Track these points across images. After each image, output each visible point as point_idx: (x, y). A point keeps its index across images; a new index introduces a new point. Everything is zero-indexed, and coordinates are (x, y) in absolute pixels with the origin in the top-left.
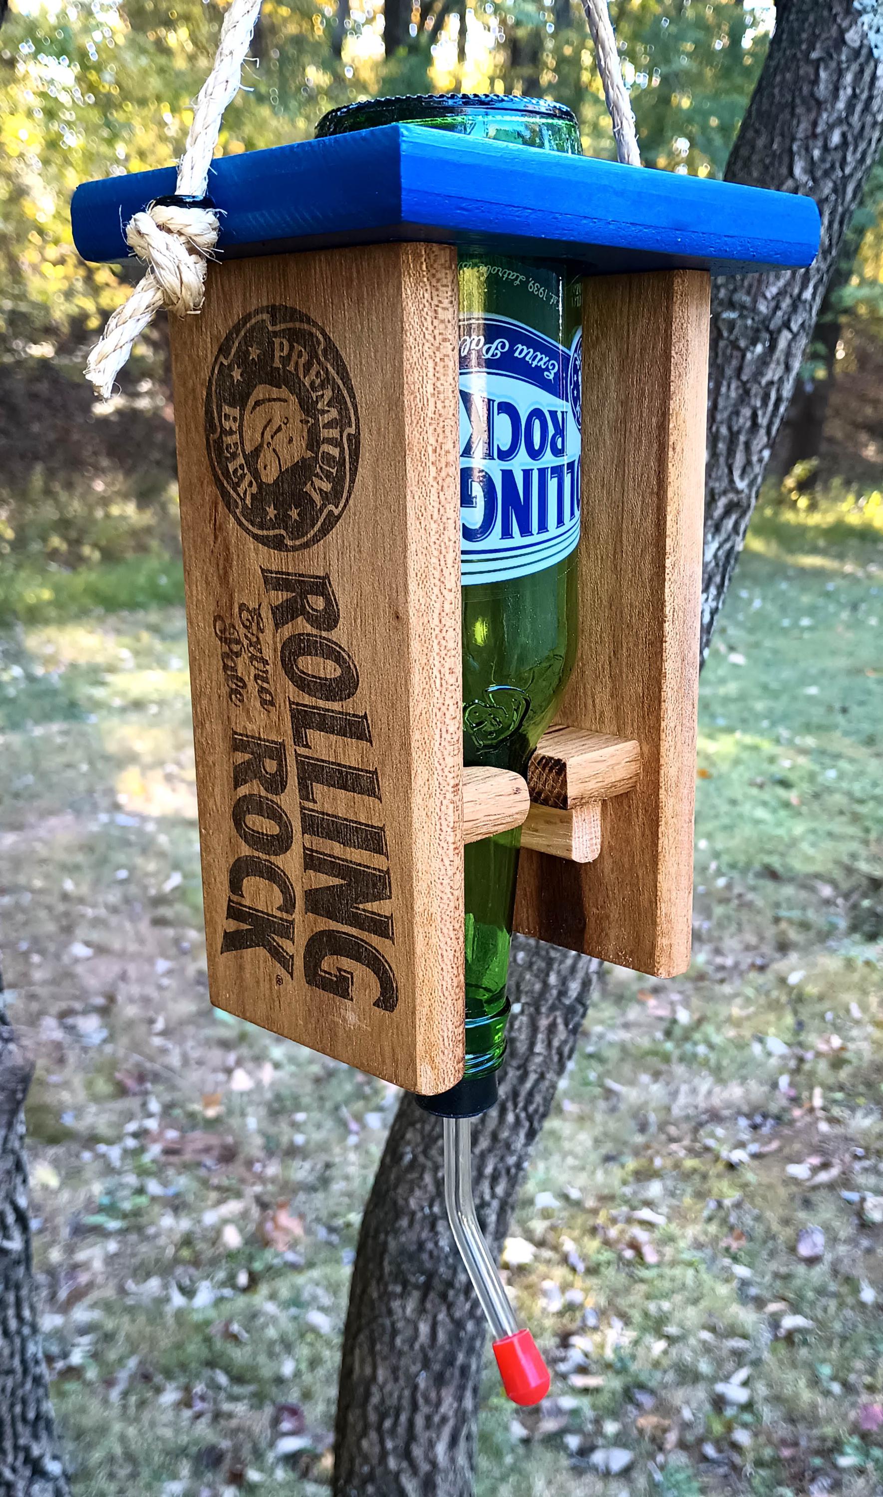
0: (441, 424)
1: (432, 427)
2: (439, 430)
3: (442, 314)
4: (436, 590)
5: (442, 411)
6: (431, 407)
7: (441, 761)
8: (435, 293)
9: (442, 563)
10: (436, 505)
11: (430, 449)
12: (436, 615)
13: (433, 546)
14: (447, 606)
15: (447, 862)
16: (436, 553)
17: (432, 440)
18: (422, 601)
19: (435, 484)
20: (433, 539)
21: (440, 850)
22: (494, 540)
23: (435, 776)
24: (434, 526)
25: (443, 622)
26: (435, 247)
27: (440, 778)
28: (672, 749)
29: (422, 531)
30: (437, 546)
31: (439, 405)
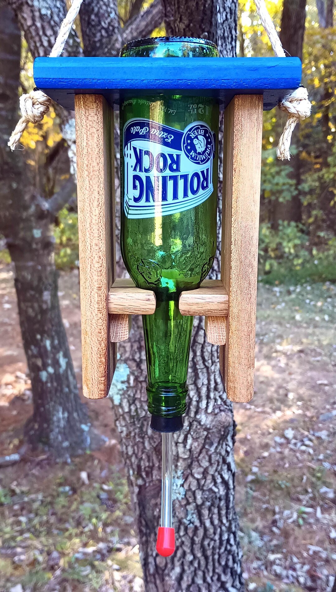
0: (90, 157)
1: (86, 158)
2: (90, 159)
3: (90, 118)
4: (88, 215)
5: (91, 152)
6: (85, 151)
7: (91, 277)
8: (87, 111)
9: (91, 205)
10: (88, 185)
11: (85, 165)
12: (88, 224)
13: (87, 199)
14: (94, 221)
15: (94, 315)
16: (88, 202)
17: (86, 162)
18: (82, 218)
19: (87, 177)
20: (86, 196)
21: (91, 309)
22: (143, 202)
23: (88, 282)
24: (87, 192)
25: (92, 226)
26: (87, 96)
27: (90, 283)
28: (235, 301)
29: (82, 194)
30: (88, 199)
31: (89, 150)
